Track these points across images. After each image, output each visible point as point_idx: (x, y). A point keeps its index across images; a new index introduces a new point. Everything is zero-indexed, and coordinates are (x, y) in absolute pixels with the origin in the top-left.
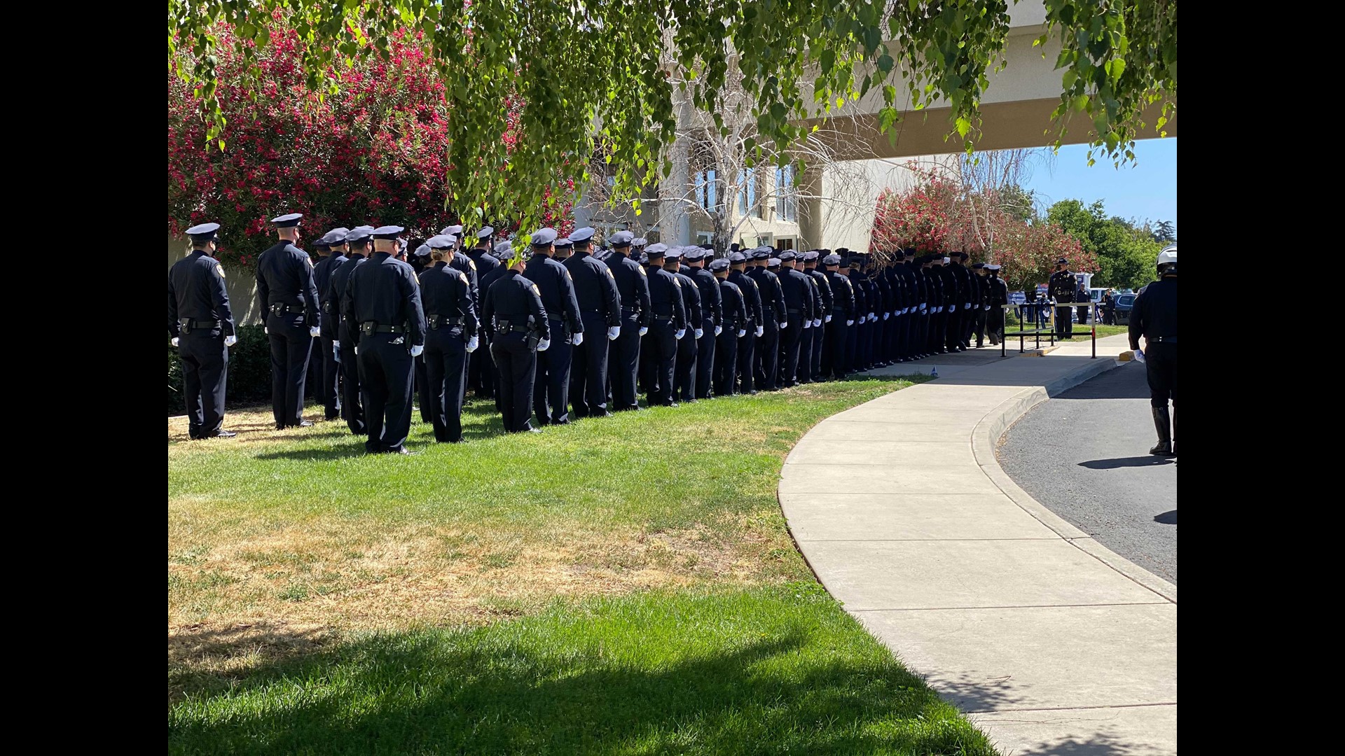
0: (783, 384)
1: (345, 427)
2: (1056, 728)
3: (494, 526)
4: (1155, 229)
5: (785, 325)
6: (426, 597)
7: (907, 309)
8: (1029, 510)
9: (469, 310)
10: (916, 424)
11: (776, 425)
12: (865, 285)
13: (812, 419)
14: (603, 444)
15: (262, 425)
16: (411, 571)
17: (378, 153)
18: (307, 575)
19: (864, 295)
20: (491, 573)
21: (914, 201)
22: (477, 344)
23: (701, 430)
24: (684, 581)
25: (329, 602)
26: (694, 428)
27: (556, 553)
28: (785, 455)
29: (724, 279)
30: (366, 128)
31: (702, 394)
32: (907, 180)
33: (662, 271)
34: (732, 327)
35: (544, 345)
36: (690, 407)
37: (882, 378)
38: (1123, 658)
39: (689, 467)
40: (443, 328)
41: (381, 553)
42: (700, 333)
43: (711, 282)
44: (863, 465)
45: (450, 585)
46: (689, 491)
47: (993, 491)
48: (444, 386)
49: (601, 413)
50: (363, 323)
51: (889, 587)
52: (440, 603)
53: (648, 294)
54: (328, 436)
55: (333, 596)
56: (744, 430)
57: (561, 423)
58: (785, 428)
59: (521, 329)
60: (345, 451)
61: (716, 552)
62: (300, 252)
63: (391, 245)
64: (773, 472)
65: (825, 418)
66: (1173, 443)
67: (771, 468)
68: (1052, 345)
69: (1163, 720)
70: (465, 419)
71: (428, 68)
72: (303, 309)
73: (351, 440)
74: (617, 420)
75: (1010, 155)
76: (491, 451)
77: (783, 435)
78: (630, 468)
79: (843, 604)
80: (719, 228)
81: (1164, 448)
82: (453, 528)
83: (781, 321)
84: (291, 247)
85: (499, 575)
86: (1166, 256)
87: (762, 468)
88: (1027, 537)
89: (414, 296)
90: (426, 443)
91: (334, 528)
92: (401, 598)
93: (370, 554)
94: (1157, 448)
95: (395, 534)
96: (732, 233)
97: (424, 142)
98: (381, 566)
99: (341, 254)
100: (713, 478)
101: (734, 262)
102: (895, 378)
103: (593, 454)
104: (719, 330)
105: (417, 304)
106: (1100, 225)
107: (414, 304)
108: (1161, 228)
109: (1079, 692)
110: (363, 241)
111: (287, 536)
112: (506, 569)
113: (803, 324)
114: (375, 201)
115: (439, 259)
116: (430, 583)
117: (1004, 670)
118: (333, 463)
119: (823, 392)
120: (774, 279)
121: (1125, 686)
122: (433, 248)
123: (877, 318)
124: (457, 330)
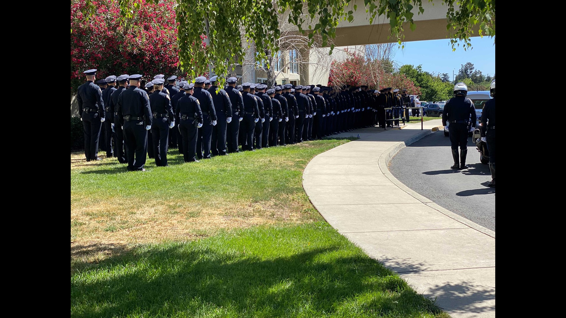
0: (297, 141)
1: (116, 160)
2: (433, 278)
3: (188, 201)
4: (441, 76)
5: (298, 117)
6: (166, 230)
7: (346, 110)
8: (407, 192)
9: (170, 111)
10: (355, 157)
11: (297, 158)
12: (330, 100)
13: (311, 156)
14: (226, 166)
15: (80, 160)
16: (157, 219)
17: (127, 43)
18: (114, 221)
19: (329, 104)
20: (191, 219)
21: (346, 65)
22: (174, 125)
23: (267, 160)
24: (272, 222)
25: (125, 232)
26: (263, 160)
27: (216, 211)
28: (303, 170)
29: (273, 98)
30: (122, 33)
31: (264, 146)
32: (344, 56)
33: (249, 94)
34: (276, 118)
35: (200, 126)
36: (260, 151)
37: (337, 139)
38: (455, 250)
39: (264, 176)
40: (159, 118)
41: (143, 212)
42: (264, 120)
43: (268, 98)
44: (336, 174)
45: (175, 225)
46: (266, 185)
47: (391, 184)
48: (160, 142)
49: (224, 154)
50: (125, 116)
51: (355, 224)
52: (173, 232)
53: (243, 103)
54: (110, 164)
55: (127, 230)
56: (284, 160)
57: (208, 158)
58: (301, 160)
59: (191, 118)
60: (119, 170)
61: (282, 210)
62: (96, 86)
63: (137, 82)
64: (300, 177)
65: (317, 155)
66: (460, 164)
67: (298, 176)
68: (404, 125)
69: (475, 274)
70: (168, 157)
71: (148, 7)
72: (98, 110)
73: (120, 165)
74: (230, 156)
75: (387, 45)
76: (180, 169)
77: (301, 162)
78: (240, 177)
79: (338, 230)
80: (269, 76)
81: (457, 166)
82: (171, 201)
83: (296, 115)
84: (92, 84)
85: (194, 220)
86: (458, 87)
87: (295, 176)
88: (408, 202)
89: (147, 104)
90: (152, 167)
91: (121, 202)
92: (156, 230)
93: (139, 212)
94: (454, 166)
95: (147, 204)
96: (275, 78)
97: (146, 39)
98: (144, 217)
99: (113, 87)
100: (275, 180)
101: (277, 91)
102: (343, 139)
103: (223, 171)
104: (271, 119)
105: (148, 108)
106: (420, 75)
107: (147, 108)
108: (444, 76)
109: (439, 264)
110: (124, 81)
111: (102, 206)
112: (197, 218)
113: (305, 116)
114: (125, 64)
115: (157, 89)
116: (166, 224)
117: (408, 255)
118: (115, 175)
119: (313, 145)
120: (293, 97)
121: (457, 261)
122: (155, 84)
123: (334, 114)
124: (165, 119)
